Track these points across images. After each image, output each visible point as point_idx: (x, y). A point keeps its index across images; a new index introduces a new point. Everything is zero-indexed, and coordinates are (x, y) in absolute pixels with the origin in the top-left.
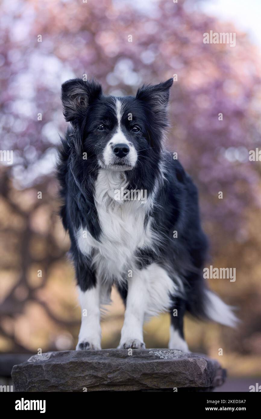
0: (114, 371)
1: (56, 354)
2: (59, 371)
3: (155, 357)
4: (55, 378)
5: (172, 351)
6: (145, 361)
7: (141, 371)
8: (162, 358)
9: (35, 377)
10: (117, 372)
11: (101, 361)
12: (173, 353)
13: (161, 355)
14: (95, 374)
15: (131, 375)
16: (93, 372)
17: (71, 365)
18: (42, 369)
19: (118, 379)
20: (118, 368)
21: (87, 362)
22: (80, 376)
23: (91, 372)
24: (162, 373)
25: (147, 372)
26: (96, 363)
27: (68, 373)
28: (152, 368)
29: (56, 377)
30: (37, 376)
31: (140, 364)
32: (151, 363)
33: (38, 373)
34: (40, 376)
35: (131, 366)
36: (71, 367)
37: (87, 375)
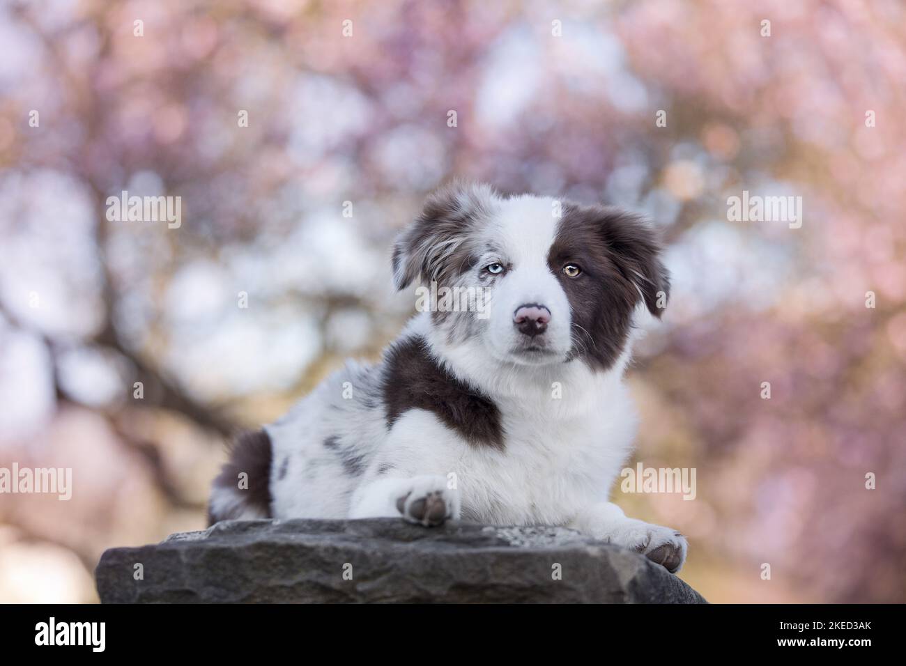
0: (376, 574)
1: (228, 527)
2: (224, 569)
3: (494, 542)
4: (211, 589)
5: (550, 531)
6: (462, 551)
7: (450, 577)
8: (515, 546)
9: (158, 583)
10: (384, 578)
11: (341, 545)
12: (553, 535)
13: (516, 538)
14: (323, 580)
15: (422, 586)
16: (319, 576)
17: (259, 554)
18: (179, 562)
19: (386, 597)
20: (387, 566)
21: (301, 547)
22: (282, 587)
23: (314, 575)
24: (509, 586)
25: (468, 579)
26: (326, 550)
27: (250, 574)
28: (483, 571)
29: (217, 585)
30: (164, 579)
31: (449, 558)
32: (478, 555)
33: (168, 572)
34: (173, 580)
35: (424, 560)
36: (258, 558)
37: (300, 584)
